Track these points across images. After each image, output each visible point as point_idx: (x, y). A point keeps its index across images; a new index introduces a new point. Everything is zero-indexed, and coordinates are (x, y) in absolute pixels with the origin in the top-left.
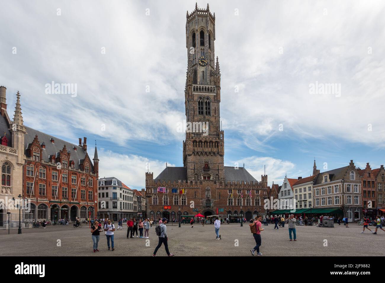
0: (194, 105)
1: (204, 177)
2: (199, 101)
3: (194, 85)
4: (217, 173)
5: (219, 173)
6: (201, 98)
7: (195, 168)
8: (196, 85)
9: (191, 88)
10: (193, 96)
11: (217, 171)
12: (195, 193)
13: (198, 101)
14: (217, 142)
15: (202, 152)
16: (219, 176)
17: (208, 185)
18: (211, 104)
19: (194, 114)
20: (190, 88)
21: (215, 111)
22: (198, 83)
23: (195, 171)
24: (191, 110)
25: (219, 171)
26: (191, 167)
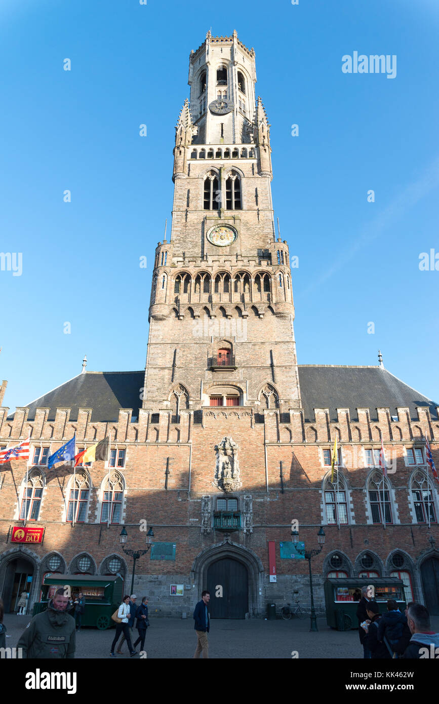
0: (189, 187)
1: (213, 398)
2: (208, 178)
3: (192, 147)
4: (270, 380)
5: (277, 378)
6: (213, 172)
7: (178, 363)
8: (199, 148)
9: (183, 152)
10: (189, 168)
11: (270, 372)
12: (168, 464)
13: (205, 178)
14: (262, 273)
15: (206, 308)
16: (276, 391)
17: (229, 430)
18: (244, 182)
19: (188, 206)
20: (180, 152)
21: (257, 196)
22: (207, 143)
23: (177, 375)
24: (180, 199)
25: (276, 370)
26: (160, 362)
